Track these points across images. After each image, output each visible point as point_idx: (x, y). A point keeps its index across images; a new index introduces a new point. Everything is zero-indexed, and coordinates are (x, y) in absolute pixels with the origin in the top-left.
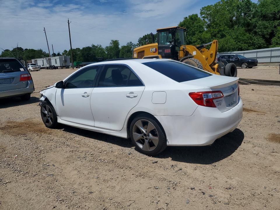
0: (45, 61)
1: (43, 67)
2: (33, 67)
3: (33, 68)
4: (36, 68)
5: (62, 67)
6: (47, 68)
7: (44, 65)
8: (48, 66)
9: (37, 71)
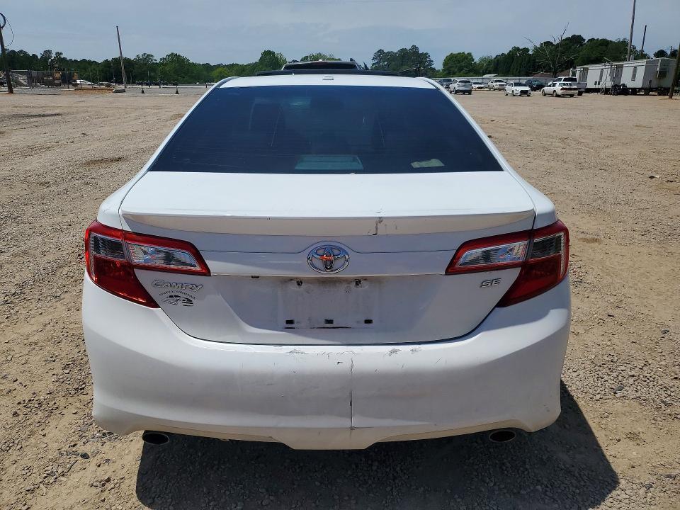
0: (607, 72)
1: (597, 86)
2: (564, 87)
3: (562, 89)
4: (570, 89)
5: (647, 90)
6: (606, 91)
7: (599, 84)
8: (609, 84)
9: (572, 96)
